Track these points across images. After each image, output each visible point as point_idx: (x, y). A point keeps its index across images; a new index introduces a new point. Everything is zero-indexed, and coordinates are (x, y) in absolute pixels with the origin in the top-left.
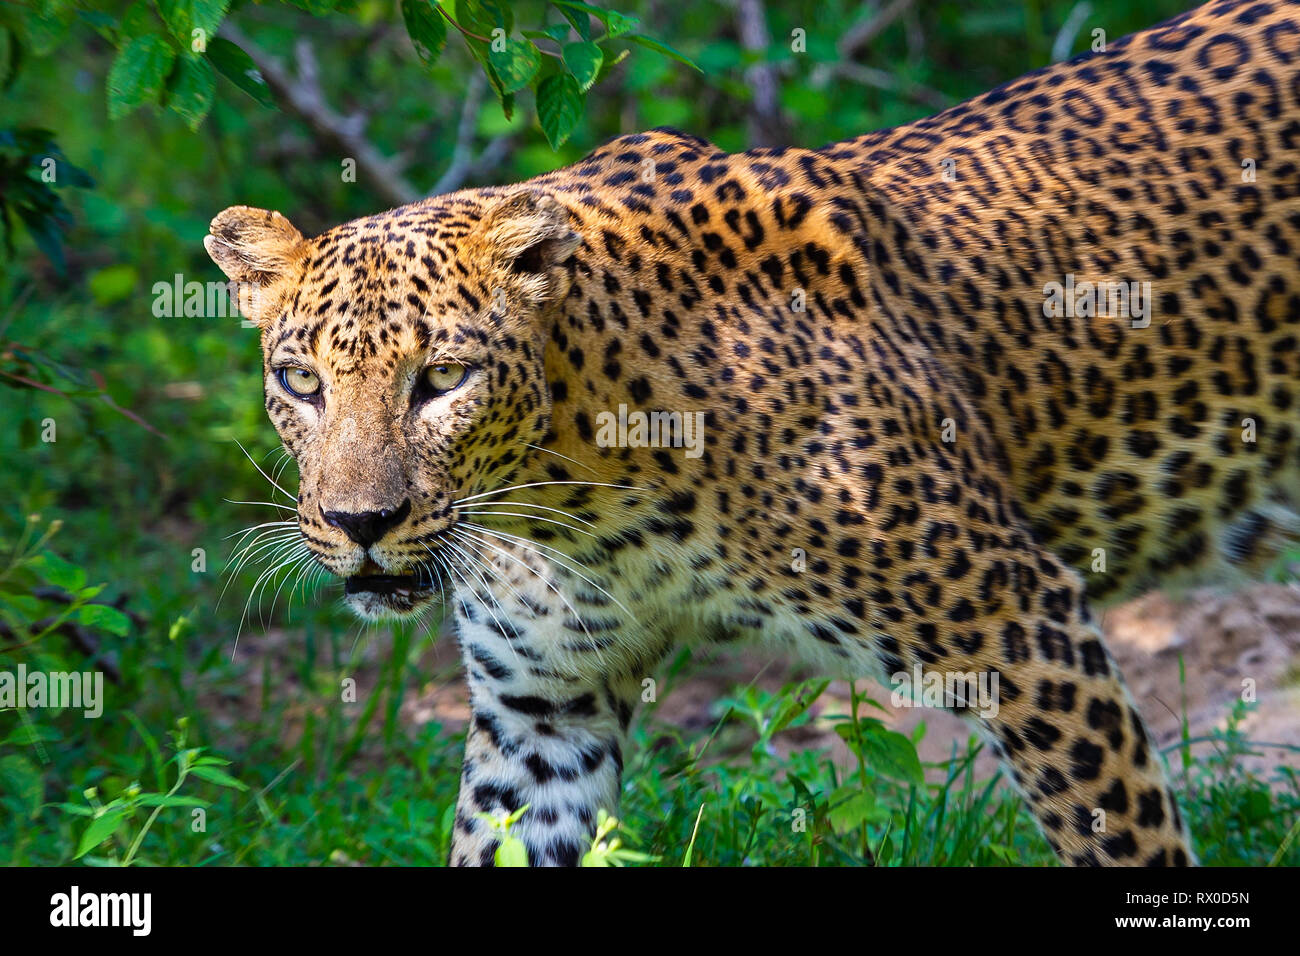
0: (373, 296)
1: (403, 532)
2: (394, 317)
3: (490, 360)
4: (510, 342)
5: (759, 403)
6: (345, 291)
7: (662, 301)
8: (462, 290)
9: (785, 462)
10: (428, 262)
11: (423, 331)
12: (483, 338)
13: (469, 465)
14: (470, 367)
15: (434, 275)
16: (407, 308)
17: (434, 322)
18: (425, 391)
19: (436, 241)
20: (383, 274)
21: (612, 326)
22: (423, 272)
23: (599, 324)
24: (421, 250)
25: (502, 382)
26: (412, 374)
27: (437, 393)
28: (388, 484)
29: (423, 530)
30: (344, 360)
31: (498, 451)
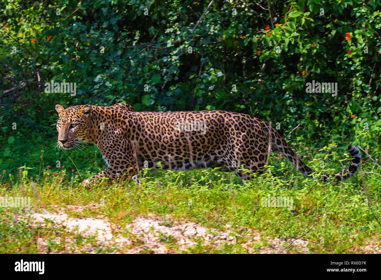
0: (67, 116)
1: (67, 143)
2: (69, 118)
3: (79, 124)
4: (83, 122)
5: (109, 132)
6: (64, 115)
7: (105, 117)
8: (77, 116)
9: (108, 139)
10: (74, 112)
11: (71, 120)
12: (79, 121)
13: (77, 135)
14: (76, 125)
15: (74, 114)
16: (70, 117)
17: (73, 119)
18: (71, 127)
19: (76, 110)
20: (69, 113)
21: (98, 120)
22: (73, 114)
23: (96, 119)
24: (74, 111)
25: (81, 126)
26: (70, 125)
27: (73, 127)
28: (65, 137)
29: (69, 143)
30: (63, 123)
31: (82, 134)
